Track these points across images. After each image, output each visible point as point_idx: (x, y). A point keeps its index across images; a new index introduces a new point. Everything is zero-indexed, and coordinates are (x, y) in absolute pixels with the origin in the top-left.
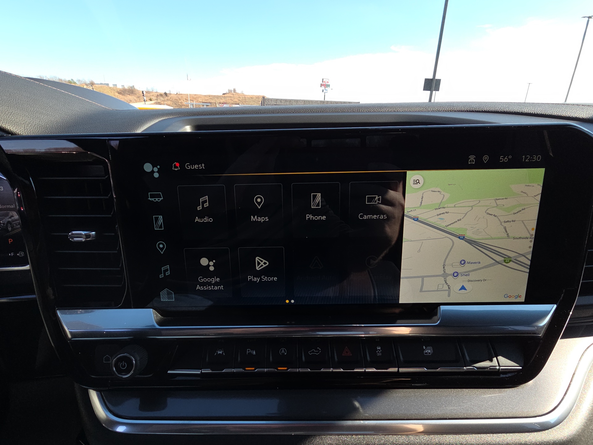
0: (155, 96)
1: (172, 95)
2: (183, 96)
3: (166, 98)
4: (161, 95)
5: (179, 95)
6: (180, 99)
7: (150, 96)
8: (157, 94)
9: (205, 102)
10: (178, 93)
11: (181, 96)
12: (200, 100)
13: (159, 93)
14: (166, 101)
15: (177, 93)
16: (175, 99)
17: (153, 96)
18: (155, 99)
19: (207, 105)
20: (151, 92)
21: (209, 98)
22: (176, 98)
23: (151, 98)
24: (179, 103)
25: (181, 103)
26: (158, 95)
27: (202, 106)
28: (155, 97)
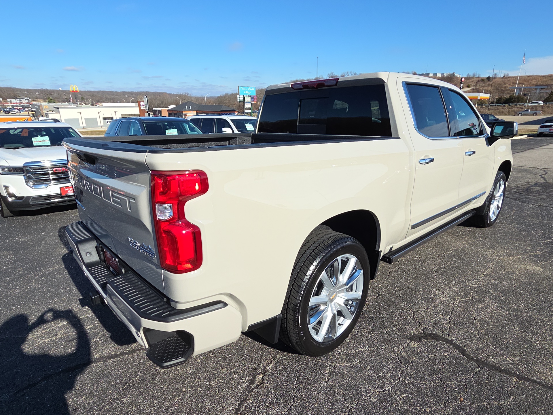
0: (475, 81)
1: (496, 80)
2: (510, 79)
3: (488, 83)
4: (483, 80)
5: (506, 78)
6: (505, 84)
7: (469, 82)
8: (478, 79)
9: (542, 83)
10: (506, 76)
11: (508, 79)
12: (534, 82)
13: (480, 78)
14: (486, 87)
15: (504, 77)
16: (499, 84)
17: (472, 82)
18: (474, 85)
19: (542, 89)
20: (472, 78)
21: (550, 78)
22: (500, 82)
23: (469, 85)
24: (502, 87)
25: (505, 87)
26: (478, 81)
27: (534, 89)
28: (475, 83)
